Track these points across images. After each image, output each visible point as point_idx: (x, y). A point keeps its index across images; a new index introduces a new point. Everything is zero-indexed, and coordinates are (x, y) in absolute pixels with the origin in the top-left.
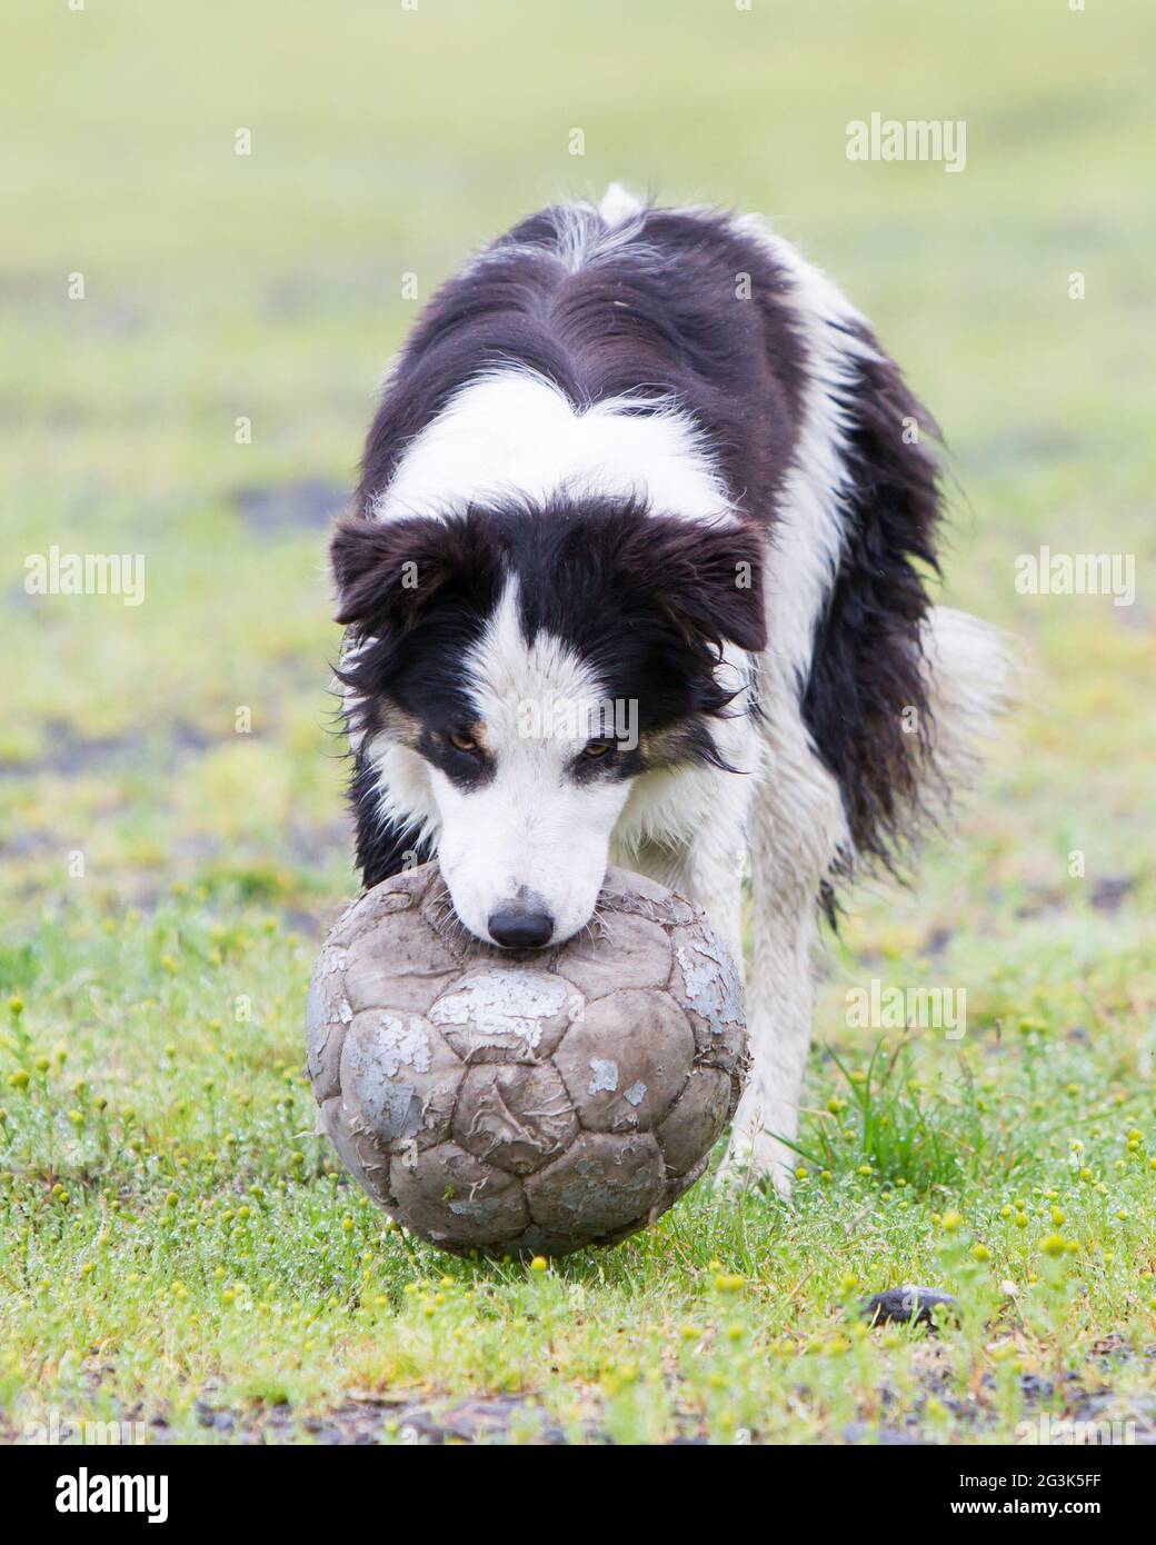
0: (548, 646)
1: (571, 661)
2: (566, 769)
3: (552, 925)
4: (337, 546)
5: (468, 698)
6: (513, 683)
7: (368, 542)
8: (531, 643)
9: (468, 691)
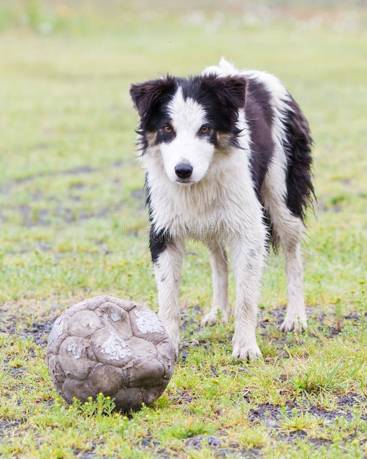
0: (190, 101)
1: (196, 104)
2: (197, 134)
3: (192, 168)
4: (131, 91)
5: (168, 115)
6: (181, 111)
7: (139, 88)
8: (185, 101)
9: (168, 113)
